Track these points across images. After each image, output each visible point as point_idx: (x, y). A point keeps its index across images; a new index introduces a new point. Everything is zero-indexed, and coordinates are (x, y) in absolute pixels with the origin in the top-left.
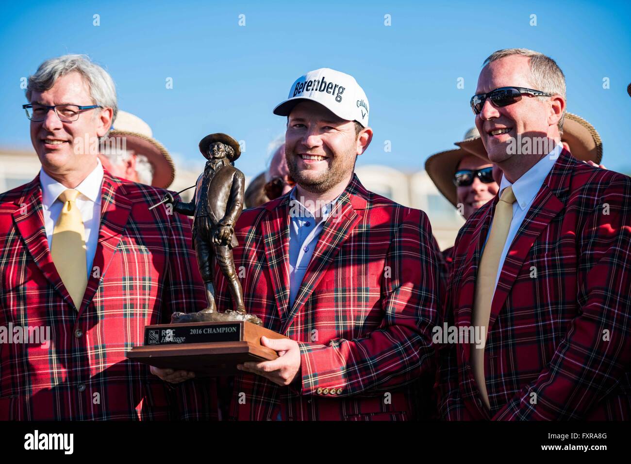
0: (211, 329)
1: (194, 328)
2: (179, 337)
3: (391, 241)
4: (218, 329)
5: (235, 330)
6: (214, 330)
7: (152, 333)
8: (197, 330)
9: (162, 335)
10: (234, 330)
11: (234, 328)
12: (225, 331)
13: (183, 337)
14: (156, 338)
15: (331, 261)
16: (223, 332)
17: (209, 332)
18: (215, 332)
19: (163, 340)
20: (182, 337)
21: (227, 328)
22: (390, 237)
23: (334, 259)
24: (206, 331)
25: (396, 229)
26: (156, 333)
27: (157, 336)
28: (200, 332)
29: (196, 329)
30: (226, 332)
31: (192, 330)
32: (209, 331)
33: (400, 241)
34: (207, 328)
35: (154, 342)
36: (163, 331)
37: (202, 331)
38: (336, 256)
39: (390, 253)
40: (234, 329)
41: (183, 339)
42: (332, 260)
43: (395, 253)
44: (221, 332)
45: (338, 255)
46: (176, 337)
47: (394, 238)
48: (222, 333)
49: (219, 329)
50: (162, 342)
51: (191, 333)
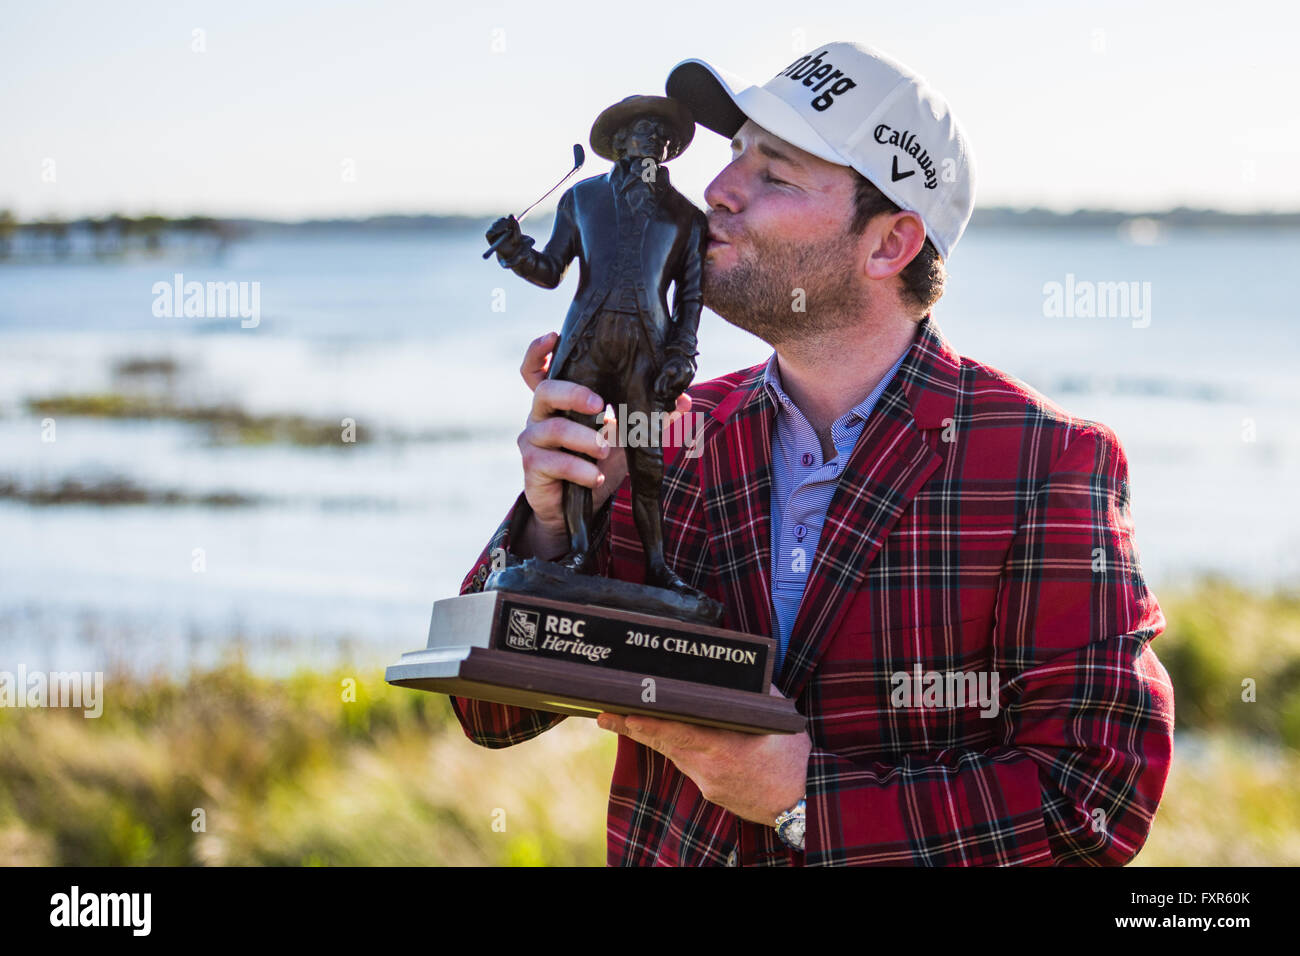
0: (685, 643)
1: (637, 628)
2: (595, 645)
3: (1018, 529)
4: (704, 646)
5: (752, 660)
6: (694, 646)
7: (519, 617)
8: (647, 637)
9: (547, 629)
10: (748, 659)
11: (748, 653)
12: (723, 656)
13: (605, 646)
14: (528, 634)
15: (860, 580)
16: (718, 657)
17: (678, 650)
18: (696, 653)
19: (549, 644)
20: (602, 645)
21: (729, 650)
22: (1015, 519)
23: (867, 573)
24: (672, 645)
25: (1030, 495)
26: (531, 619)
27: (532, 628)
28: (655, 643)
29: (644, 634)
30: (728, 658)
31: (631, 633)
32: (678, 646)
33: (1039, 531)
34: (677, 637)
35: (521, 641)
36: (549, 618)
37: (661, 641)
38: (874, 567)
39: (1010, 562)
40: (751, 657)
41: (604, 652)
42: (863, 575)
43: (1023, 564)
44: (711, 656)
45: (876, 563)
46: (586, 643)
47: (1024, 521)
48: (714, 660)
49: (708, 647)
50: (544, 646)
51: (629, 642)
